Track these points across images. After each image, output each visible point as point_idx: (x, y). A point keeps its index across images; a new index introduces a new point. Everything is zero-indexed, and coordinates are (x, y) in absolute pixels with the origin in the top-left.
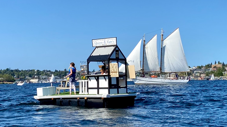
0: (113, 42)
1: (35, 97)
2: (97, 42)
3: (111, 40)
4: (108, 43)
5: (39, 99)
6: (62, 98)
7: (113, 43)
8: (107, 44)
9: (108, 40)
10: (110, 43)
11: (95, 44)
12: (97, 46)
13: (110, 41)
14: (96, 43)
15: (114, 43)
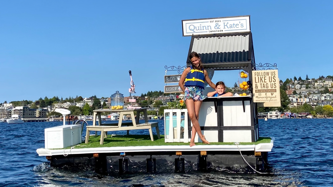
0: (240, 26)
1: (40, 152)
2: (196, 25)
3: (236, 22)
4: (227, 29)
5: (51, 155)
6: (126, 153)
7: (240, 28)
8: (224, 30)
9: (226, 22)
10: (231, 27)
11: (188, 31)
12: (194, 34)
13: (231, 23)
14: (192, 27)
15: (245, 28)
